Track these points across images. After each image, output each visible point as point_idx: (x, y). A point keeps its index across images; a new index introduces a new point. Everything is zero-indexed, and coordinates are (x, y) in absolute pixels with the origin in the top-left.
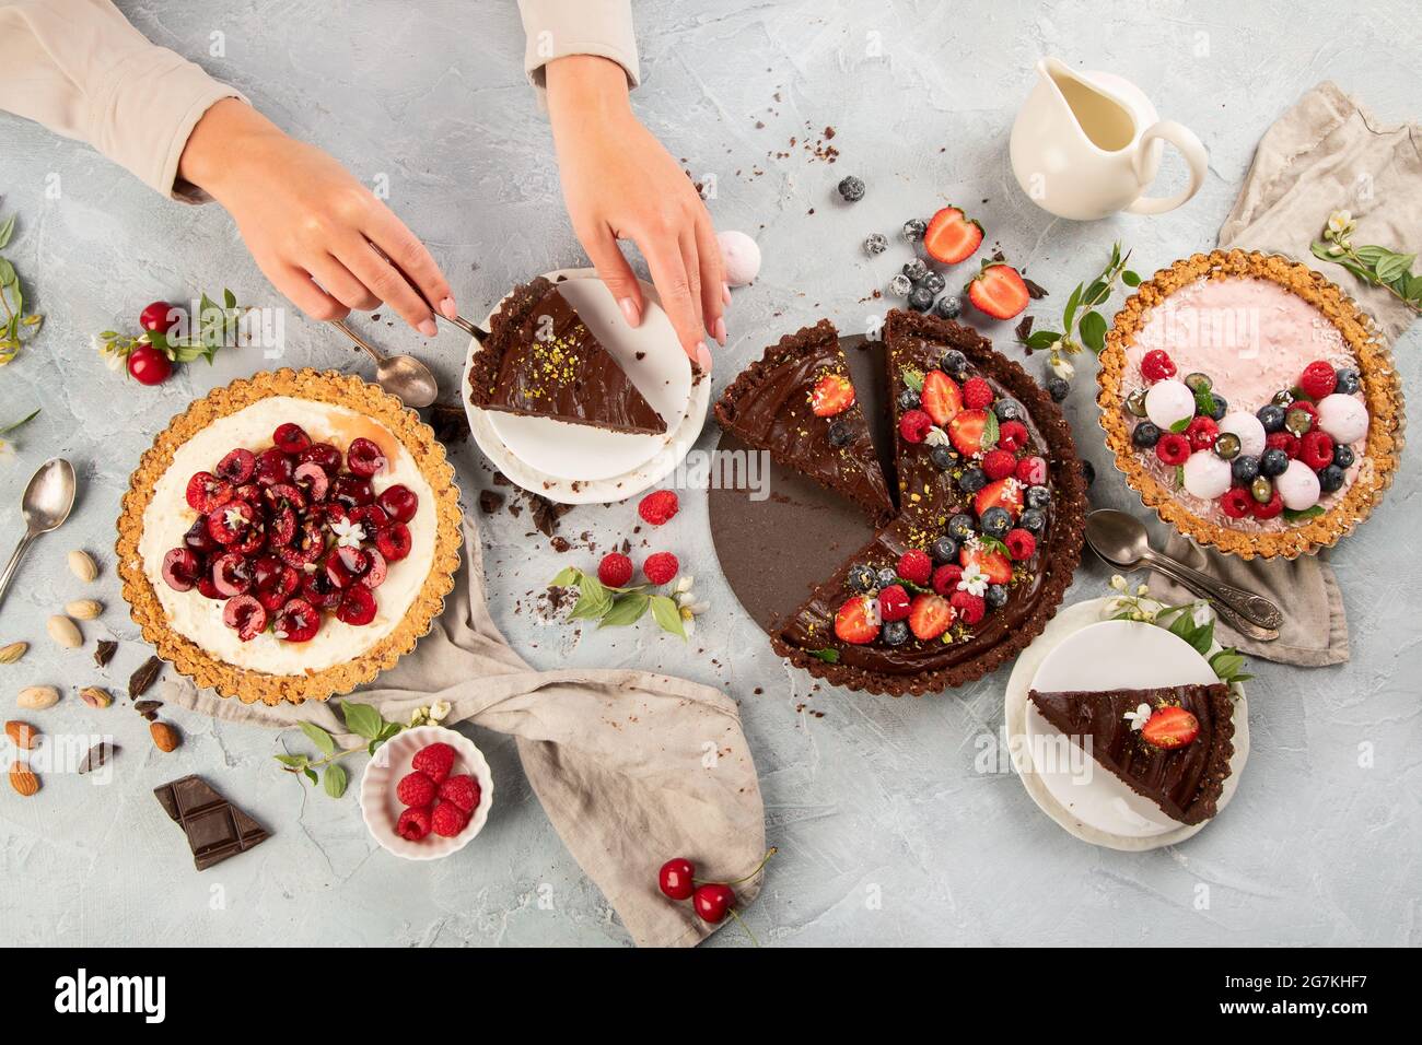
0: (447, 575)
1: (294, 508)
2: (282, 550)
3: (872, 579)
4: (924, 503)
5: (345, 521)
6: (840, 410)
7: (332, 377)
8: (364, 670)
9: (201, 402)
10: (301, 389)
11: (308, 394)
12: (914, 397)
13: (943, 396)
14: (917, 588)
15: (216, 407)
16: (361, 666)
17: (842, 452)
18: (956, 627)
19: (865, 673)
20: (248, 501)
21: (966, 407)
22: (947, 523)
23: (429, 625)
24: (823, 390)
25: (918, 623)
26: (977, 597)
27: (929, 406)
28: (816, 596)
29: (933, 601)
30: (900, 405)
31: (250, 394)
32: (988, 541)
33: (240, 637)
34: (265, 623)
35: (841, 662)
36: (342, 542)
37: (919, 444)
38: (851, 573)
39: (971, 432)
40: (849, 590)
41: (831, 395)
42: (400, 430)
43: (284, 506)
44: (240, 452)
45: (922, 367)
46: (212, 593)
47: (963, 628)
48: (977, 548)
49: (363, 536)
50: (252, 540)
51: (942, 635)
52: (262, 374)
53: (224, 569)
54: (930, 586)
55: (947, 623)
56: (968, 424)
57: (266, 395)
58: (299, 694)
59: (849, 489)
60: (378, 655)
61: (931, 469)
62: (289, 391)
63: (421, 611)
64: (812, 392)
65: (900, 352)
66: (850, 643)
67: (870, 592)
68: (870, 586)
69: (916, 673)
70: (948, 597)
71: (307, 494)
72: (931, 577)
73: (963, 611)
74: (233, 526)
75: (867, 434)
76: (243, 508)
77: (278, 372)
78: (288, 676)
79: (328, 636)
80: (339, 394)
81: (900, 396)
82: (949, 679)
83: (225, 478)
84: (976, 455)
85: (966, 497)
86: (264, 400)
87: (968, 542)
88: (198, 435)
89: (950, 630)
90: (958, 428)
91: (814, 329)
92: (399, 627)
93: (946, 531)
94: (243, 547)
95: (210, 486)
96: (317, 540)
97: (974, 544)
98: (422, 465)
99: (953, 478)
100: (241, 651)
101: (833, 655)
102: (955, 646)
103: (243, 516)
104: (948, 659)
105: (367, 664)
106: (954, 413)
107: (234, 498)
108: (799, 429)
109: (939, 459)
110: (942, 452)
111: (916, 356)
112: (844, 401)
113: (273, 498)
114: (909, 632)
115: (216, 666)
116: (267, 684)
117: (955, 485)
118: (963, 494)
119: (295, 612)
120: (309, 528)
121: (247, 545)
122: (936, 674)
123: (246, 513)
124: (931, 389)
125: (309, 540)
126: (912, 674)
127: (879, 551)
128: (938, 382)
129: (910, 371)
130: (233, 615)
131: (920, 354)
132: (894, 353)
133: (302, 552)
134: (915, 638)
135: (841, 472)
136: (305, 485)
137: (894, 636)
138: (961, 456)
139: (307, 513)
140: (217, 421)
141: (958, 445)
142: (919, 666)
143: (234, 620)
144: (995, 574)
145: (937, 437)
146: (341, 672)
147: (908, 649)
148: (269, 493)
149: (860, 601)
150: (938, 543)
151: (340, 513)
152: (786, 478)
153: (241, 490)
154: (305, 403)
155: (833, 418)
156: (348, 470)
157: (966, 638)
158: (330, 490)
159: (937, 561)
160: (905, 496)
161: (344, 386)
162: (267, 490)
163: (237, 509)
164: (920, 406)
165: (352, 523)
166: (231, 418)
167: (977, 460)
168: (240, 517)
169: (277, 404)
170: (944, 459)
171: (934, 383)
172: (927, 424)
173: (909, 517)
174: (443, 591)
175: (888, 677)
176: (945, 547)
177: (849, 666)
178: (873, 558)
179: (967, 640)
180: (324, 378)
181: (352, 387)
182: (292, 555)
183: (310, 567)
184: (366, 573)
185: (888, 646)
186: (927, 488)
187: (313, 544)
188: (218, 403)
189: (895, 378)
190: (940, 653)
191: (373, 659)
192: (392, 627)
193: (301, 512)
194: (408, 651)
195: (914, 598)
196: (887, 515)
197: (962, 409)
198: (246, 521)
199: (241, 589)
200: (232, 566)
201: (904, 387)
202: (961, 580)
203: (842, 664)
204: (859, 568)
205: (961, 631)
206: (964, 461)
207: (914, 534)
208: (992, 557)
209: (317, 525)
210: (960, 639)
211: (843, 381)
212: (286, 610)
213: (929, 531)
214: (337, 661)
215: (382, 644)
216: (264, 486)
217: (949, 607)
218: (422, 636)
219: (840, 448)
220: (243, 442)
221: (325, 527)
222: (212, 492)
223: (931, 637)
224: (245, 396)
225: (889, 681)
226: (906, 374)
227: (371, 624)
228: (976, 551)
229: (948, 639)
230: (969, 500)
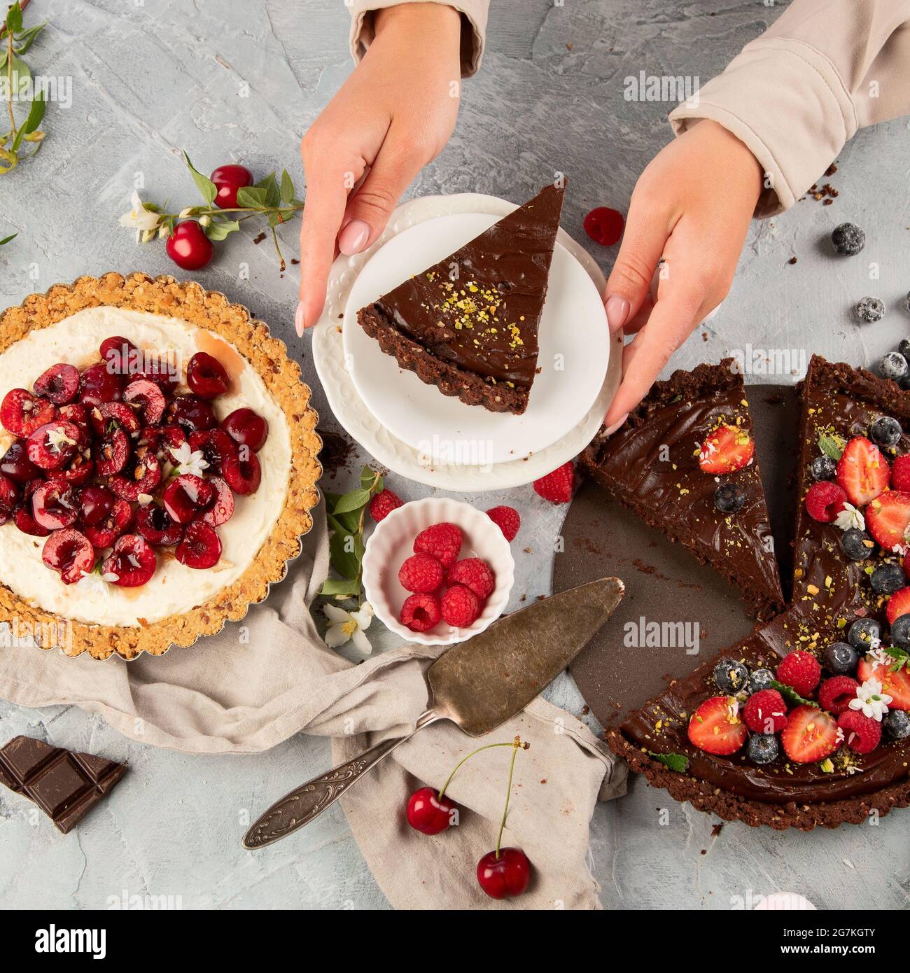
0: (304, 512)
1: (127, 431)
2: (111, 479)
3: (744, 679)
4: (823, 597)
5: (185, 446)
6: (733, 468)
7: (167, 284)
8: (207, 620)
9: (15, 311)
10: (130, 297)
11: (138, 303)
12: (828, 466)
13: (865, 471)
14: (798, 697)
15: (32, 317)
16: (203, 615)
17: (728, 520)
18: (840, 755)
19: (718, 791)
20: (73, 420)
21: (892, 487)
22: (848, 626)
23: (282, 571)
24: (716, 441)
25: (793, 740)
26: (873, 721)
27: (847, 479)
28: (673, 691)
29: (818, 716)
30: (809, 473)
31: (72, 303)
32: (897, 656)
33: (63, 578)
34: (92, 562)
35: (690, 773)
36: (182, 470)
37: (826, 524)
38: (718, 667)
39: (894, 518)
40: (713, 688)
41: (724, 449)
42: (247, 345)
43: (114, 429)
44: (61, 367)
45: (844, 432)
46: (31, 527)
47: (850, 756)
48: (882, 661)
49: (205, 464)
50: (77, 467)
51: (821, 760)
52: (85, 279)
53: (46, 498)
54: (815, 699)
55: (830, 747)
56: (892, 508)
57: (90, 305)
58: (131, 646)
59: (730, 566)
60: (224, 603)
61: (838, 558)
62: (117, 300)
63: (274, 553)
64: (701, 443)
65: (820, 411)
66: (705, 752)
67: (739, 694)
68: (740, 687)
69: (782, 802)
70: (835, 716)
71: (140, 415)
72: (818, 688)
73: (852, 736)
74: (57, 449)
75: (761, 502)
76: (68, 428)
77: (103, 278)
78: (117, 626)
79: (164, 581)
80: (174, 304)
81: (811, 463)
82: (823, 816)
83: (44, 397)
84: (897, 548)
85: (876, 599)
86: (87, 310)
87: (871, 652)
88: (12, 348)
89: (832, 756)
90: (879, 510)
91: (717, 368)
92: (248, 571)
93: (845, 635)
94: (68, 473)
95: (27, 405)
96: (153, 467)
97: (879, 657)
98: (274, 386)
99: (863, 573)
100: (63, 598)
101: (682, 763)
102: (838, 777)
103: (68, 436)
104: (826, 792)
105: (211, 613)
106: (877, 492)
107: (56, 418)
108: (679, 486)
109: (849, 546)
110: (854, 537)
111: (839, 419)
112: (739, 459)
113: (101, 419)
114: (781, 750)
115: (34, 613)
116: (94, 634)
117: (865, 582)
118: (873, 594)
119: (129, 550)
120: (143, 454)
121: (72, 471)
122: (807, 808)
123: (72, 434)
124: (851, 459)
125: (144, 468)
126: (778, 802)
127: (759, 647)
128: (861, 450)
129: (828, 435)
130: (55, 554)
131: (845, 416)
132: (812, 411)
133: (136, 483)
134: (788, 760)
135: (723, 545)
136: (137, 406)
137: (761, 751)
138: (878, 547)
139: (140, 438)
140: (33, 333)
141: (875, 532)
142: (786, 794)
143: (55, 560)
144: (899, 697)
145: (850, 518)
146: (180, 623)
147: (777, 771)
148: (97, 414)
149: (725, 701)
150: (832, 648)
151: (180, 438)
152: (654, 544)
153: (63, 410)
154: (136, 314)
155: (723, 477)
156: (188, 391)
157: (851, 770)
158: (167, 411)
159: (828, 670)
160: (800, 586)
161: (180, 296)
162: (95, 409)
163: (61, 429)
164: (836, 477)
165: (193, 450)
166: (48, 329)
167: (897, 554)
168: (65, 438)
169: (102, 315)
170: (855, 547)
171: (857, 452)
172: (840, 500)
173: (800, 612)
174: (300, 531)
175: (746, 802)
176: (841, 655)
177: (699, 780)
178: (747, 655)
179: (852, 773)
180: (157, 284)
181: (190, 295)
182: (123, 486)
183: (144, 499)
184: (210, 507)
185: (751, 763)
186: (829, 581)
187: (148, 472)
188: (35, 312)
189: (808, 441)
190: (815, 782)
191: (218, 608)
192: (239, 572)
193: (134, 435)
194: (259, 600)
195: (793, 708)
196: (773, 607)
197: (887, 489)
198: (72, 442)
199: (63, 522)
200: (56, 495)
201: (817, 452)
202: (855, 696)
203: (691, 777)
204: (730, 663)
205: (847, 761)
206: (881, 554)
207: (804, 634)
208: (899, 675)
209: (153, 450)
210: (845, 770)
211: (742, 435)
212: (117, 547)
213: (824, 632)
214: (175, 611)
215: (229, 591)
216: (90, 407)
217: (836, 727)
218: (275, 582)
219: (726, 515)
220: (64, 357)
221: (161, 454)
222: (30, 412)
223: (807, 760)
224: (65, 304)
225: (747, 806)
226: (823, 437)
227: (214, 568)
228: (879, 665)
229: (829, 767)
230: (879, 604)
